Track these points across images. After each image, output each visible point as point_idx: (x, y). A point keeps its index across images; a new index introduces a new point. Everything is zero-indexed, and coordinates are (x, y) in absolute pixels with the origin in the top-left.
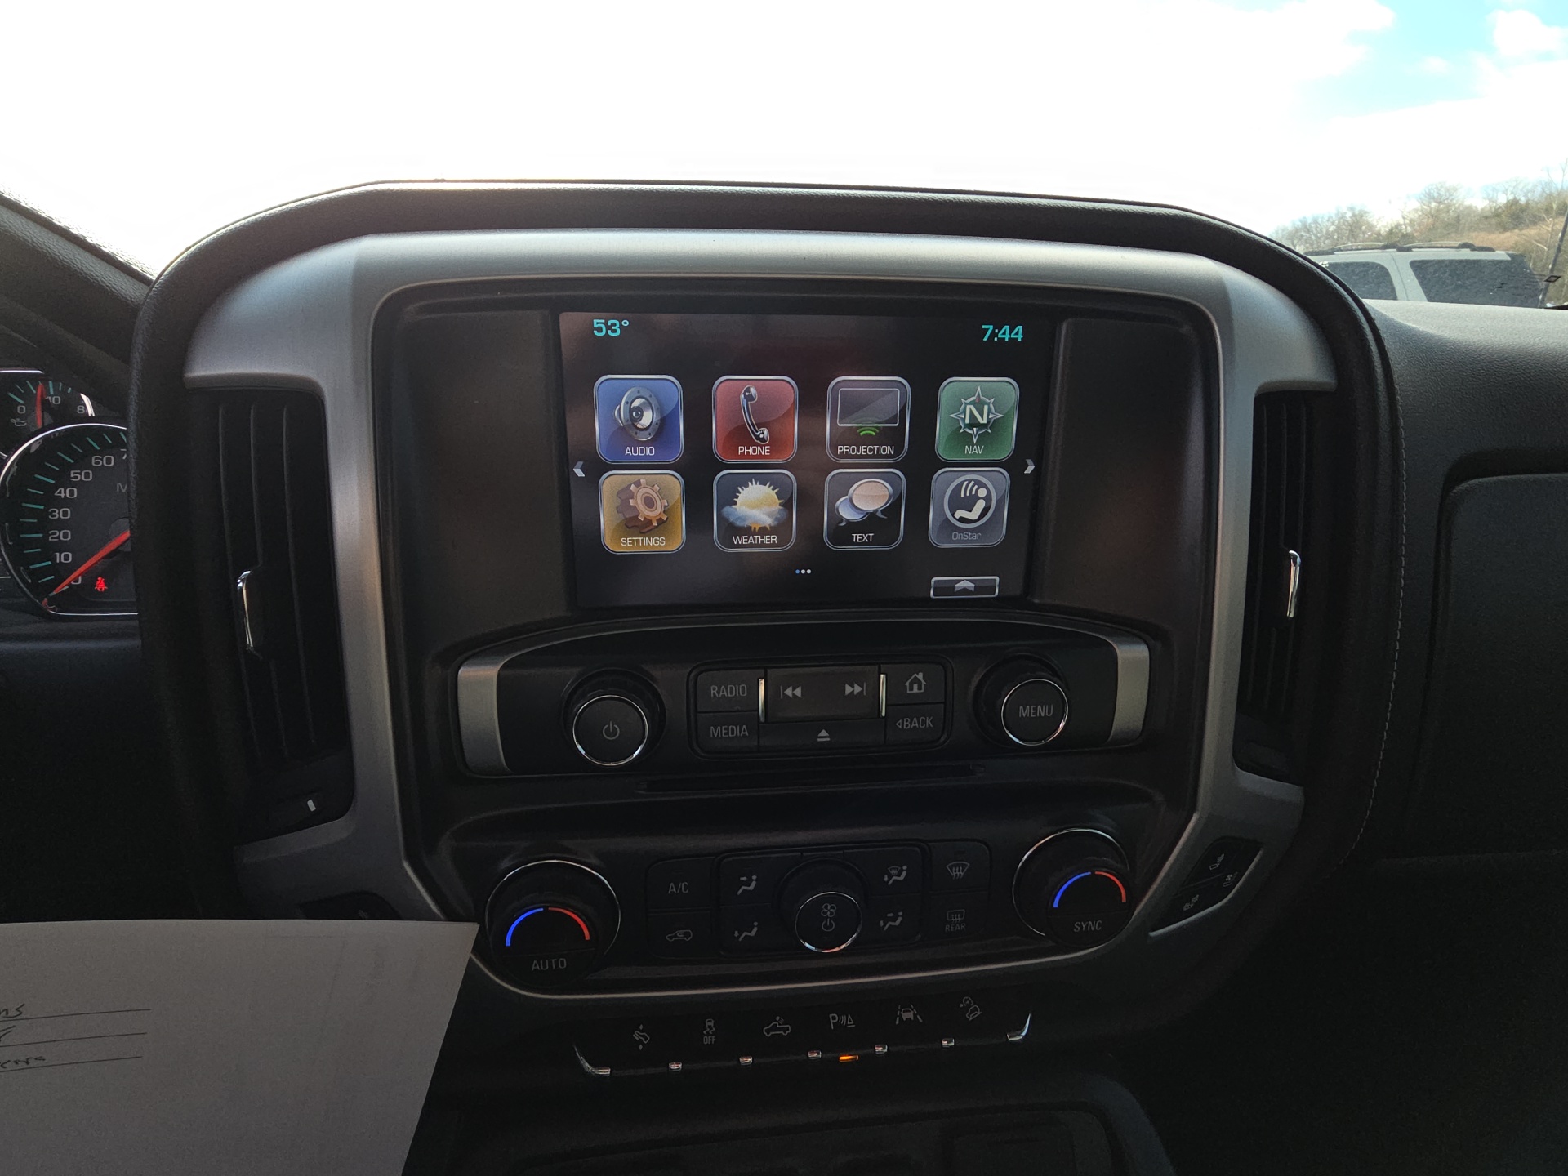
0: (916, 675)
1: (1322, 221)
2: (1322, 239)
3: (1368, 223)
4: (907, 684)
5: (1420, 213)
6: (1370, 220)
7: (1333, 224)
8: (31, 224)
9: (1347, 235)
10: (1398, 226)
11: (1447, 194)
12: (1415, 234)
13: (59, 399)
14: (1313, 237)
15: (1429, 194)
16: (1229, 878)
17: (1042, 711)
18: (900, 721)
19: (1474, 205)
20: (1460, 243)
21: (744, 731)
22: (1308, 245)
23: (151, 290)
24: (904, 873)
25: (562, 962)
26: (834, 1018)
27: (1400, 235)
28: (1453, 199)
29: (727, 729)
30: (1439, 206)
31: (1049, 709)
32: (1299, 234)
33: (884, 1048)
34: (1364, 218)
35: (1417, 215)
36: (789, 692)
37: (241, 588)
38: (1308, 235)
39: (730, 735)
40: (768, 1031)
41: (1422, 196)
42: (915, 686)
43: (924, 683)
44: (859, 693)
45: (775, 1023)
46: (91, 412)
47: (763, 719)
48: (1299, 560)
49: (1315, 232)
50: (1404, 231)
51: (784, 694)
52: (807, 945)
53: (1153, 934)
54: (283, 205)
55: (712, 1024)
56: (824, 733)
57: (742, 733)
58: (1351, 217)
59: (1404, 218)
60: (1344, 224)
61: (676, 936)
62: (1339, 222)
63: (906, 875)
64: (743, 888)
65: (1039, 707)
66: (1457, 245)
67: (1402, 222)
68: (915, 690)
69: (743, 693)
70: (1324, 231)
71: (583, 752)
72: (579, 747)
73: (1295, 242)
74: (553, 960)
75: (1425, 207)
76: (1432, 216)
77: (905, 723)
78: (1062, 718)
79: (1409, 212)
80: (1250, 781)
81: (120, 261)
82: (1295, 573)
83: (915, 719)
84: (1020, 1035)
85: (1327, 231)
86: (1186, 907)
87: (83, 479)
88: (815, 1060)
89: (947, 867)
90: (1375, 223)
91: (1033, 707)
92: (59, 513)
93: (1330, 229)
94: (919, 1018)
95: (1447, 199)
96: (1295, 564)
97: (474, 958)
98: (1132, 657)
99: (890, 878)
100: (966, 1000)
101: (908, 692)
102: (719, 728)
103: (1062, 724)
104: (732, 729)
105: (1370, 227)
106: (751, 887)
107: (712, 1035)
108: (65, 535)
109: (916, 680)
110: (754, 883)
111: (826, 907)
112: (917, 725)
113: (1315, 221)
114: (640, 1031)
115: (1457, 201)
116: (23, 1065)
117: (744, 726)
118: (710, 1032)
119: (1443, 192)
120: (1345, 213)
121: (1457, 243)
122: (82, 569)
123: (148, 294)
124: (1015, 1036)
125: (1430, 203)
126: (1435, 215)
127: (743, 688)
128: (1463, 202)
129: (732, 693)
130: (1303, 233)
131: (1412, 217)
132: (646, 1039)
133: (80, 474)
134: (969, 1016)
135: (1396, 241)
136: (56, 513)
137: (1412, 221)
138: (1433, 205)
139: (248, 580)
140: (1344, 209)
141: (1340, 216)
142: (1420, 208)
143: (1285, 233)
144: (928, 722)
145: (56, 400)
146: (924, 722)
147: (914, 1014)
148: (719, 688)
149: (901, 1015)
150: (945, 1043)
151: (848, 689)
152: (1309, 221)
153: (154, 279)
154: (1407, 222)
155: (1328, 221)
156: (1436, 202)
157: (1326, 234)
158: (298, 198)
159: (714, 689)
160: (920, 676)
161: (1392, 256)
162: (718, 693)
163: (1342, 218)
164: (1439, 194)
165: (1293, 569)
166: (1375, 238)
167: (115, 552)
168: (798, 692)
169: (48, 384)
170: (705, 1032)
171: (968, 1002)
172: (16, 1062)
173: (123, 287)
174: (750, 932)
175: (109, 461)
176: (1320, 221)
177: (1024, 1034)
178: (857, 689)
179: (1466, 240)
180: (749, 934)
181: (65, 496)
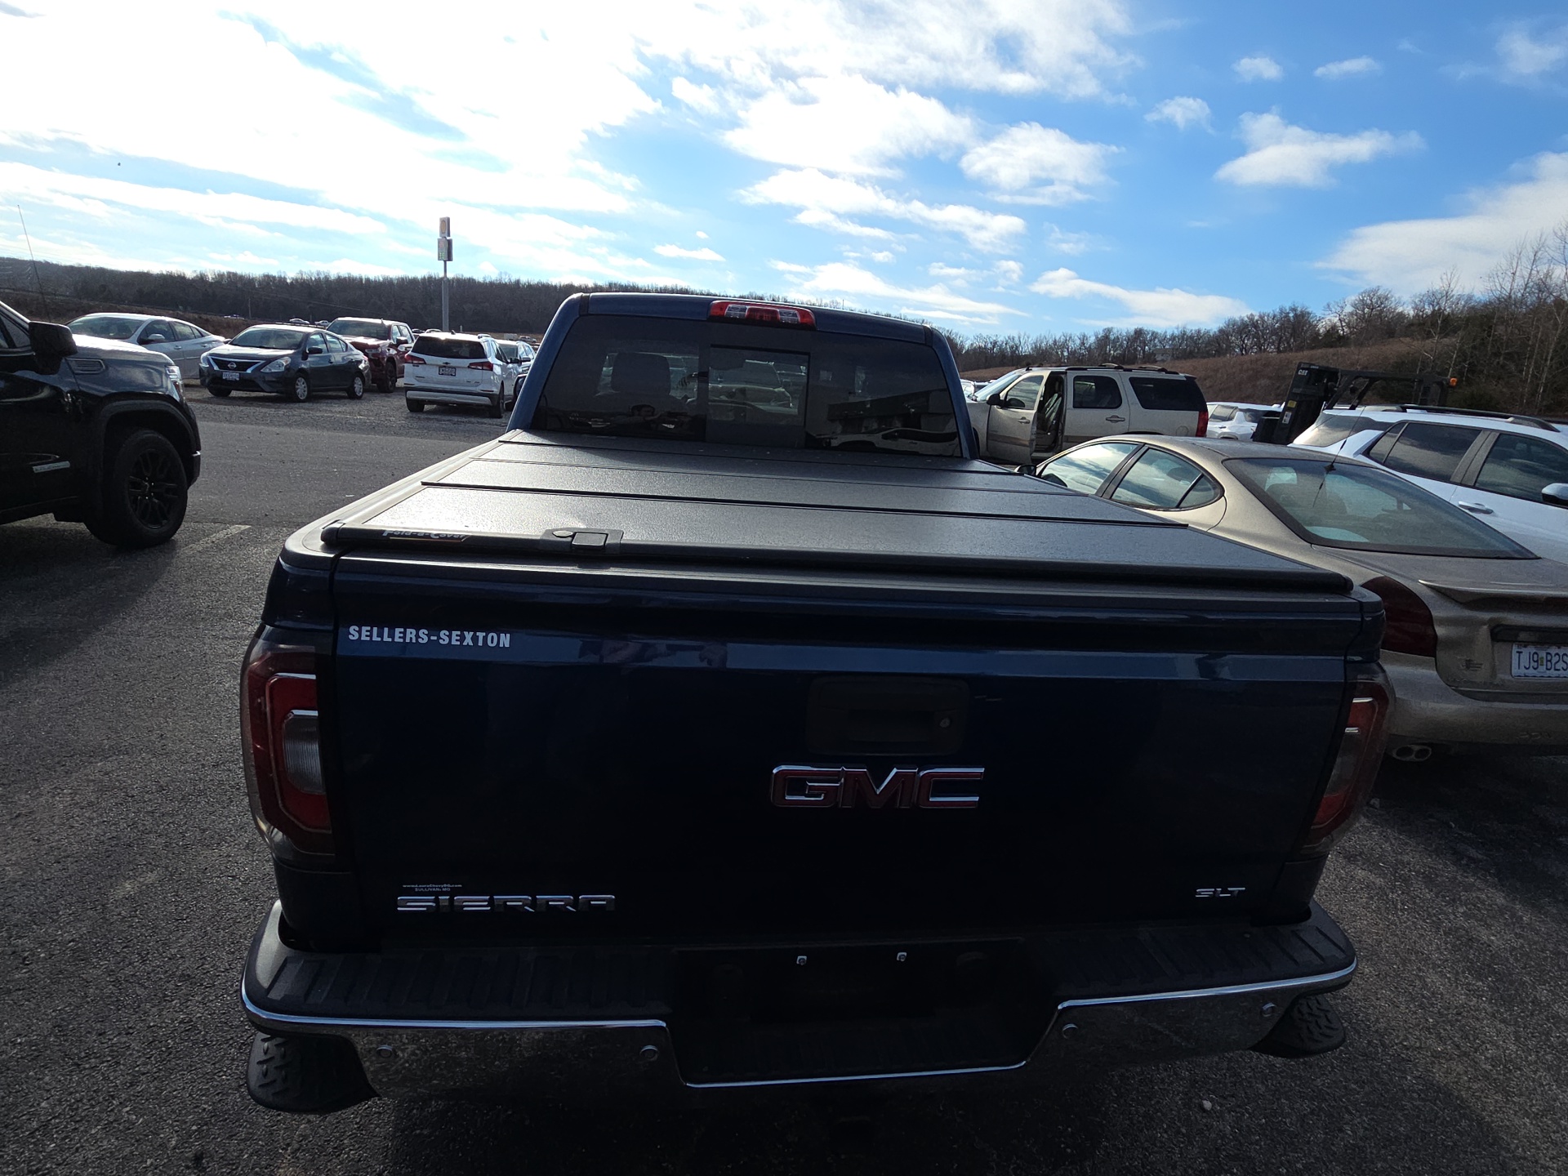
3: (1309, 323)
5: (1355, 317)
6: (1311, 320)
7: (1277, 321)
10: (1335, 328)
11: (1379, 301)
12: (1351, 336)
15: (1363, 301)
19: (1404, 311)
27: (1337, 336)
28: (1385, 306)
30: (1371, 312)
34: (1306, 318)
35: (1352, 319)
50: (1340, 332)
58: (1293, 317)
59: (1340, 321)
67: (1339, 324)
70: (1270, 326)
75: (1359, 312)
79: (1345, 316)
90: (1315, 323)
95: (1379, 306)
105: (1311, 327)
115: (1389, 309)
119: (1375, 300)
125: (1363, 308)
126: (1367, 320)
128: (1395, 309)
131: (1348, 319)
135: (1334, 340)
137: (1348, 324)
138: (1366, 310)
140: (1287, 309)
141: (1284, 314)
142: (1355, 312)
152: (1257, 317)
154: (1343, 324)
155: (1273, 317)
156: (1369, 308)
164: (1372, 301)
166: (1315, 337)
176: (1266, 317)
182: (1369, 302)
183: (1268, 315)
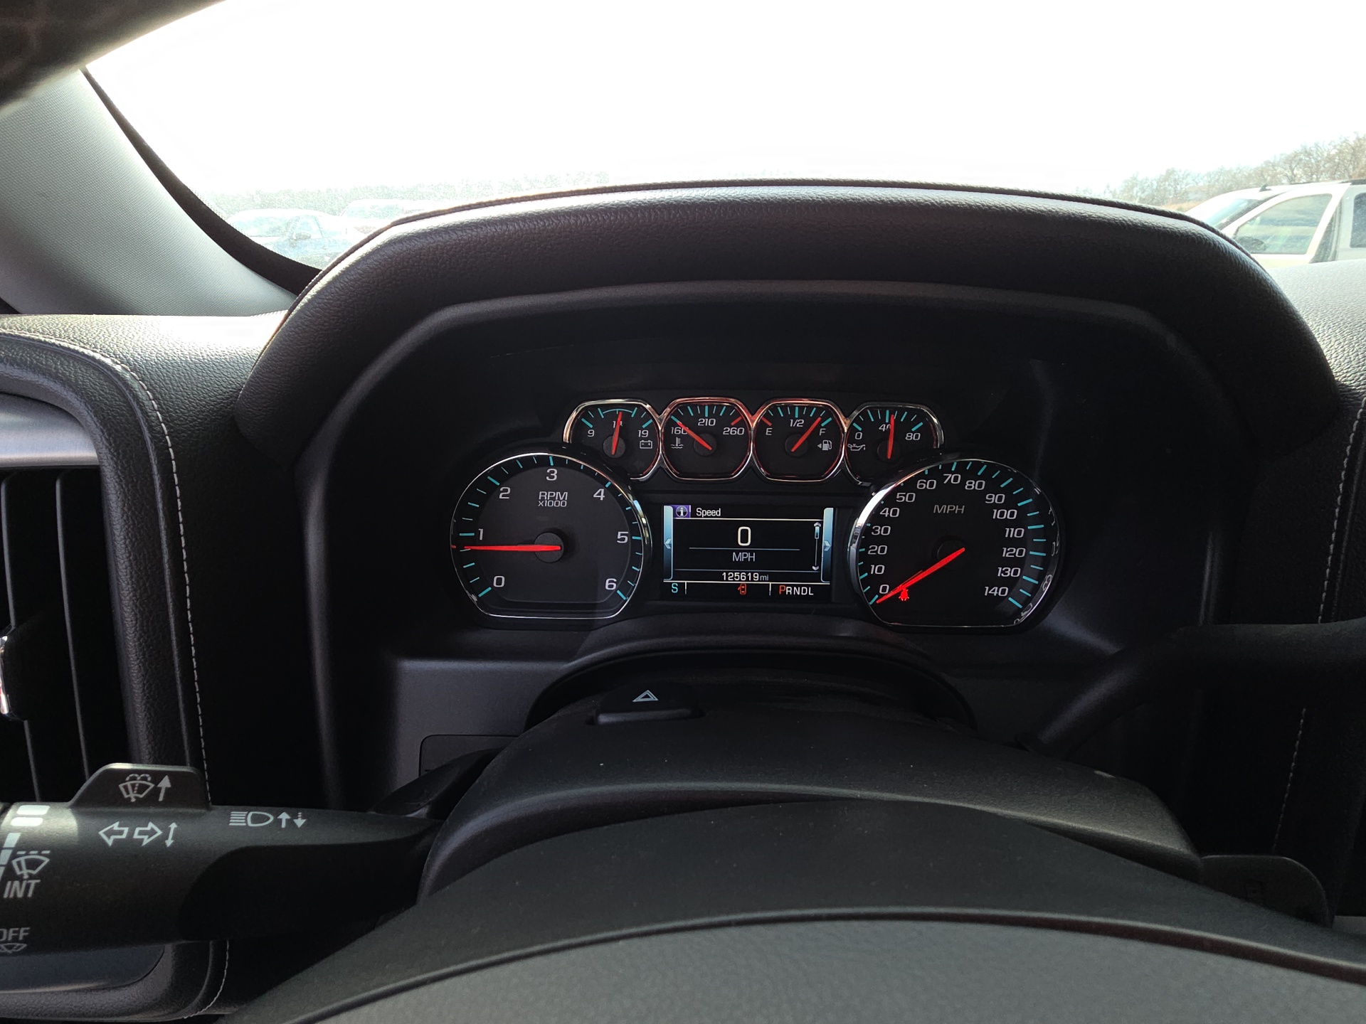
1: (1324, 147)
2: (1323, 162)
9: (1349, 158)
14: (1313, 161)
22: (1306, 169)
32: (1297, 158)
38: (1307, 159)
62: (1341, 146)
70: (1325, 154)
73: (1294, 166)
85: (1328, 155)
87: (907, 500)
92: (881, 530)
93: (1332, 153)
113: (1316, 146)
130: (1302, 156)
133: (905, 496)
136: (878, 530)
143: (1283, 157)
152: (1310, 145)
155: (1330, 145)
157: (1327, 157)
163: (1344, 142)
175: (932, 484)
176: (1320, 145)
181: (889, 516)
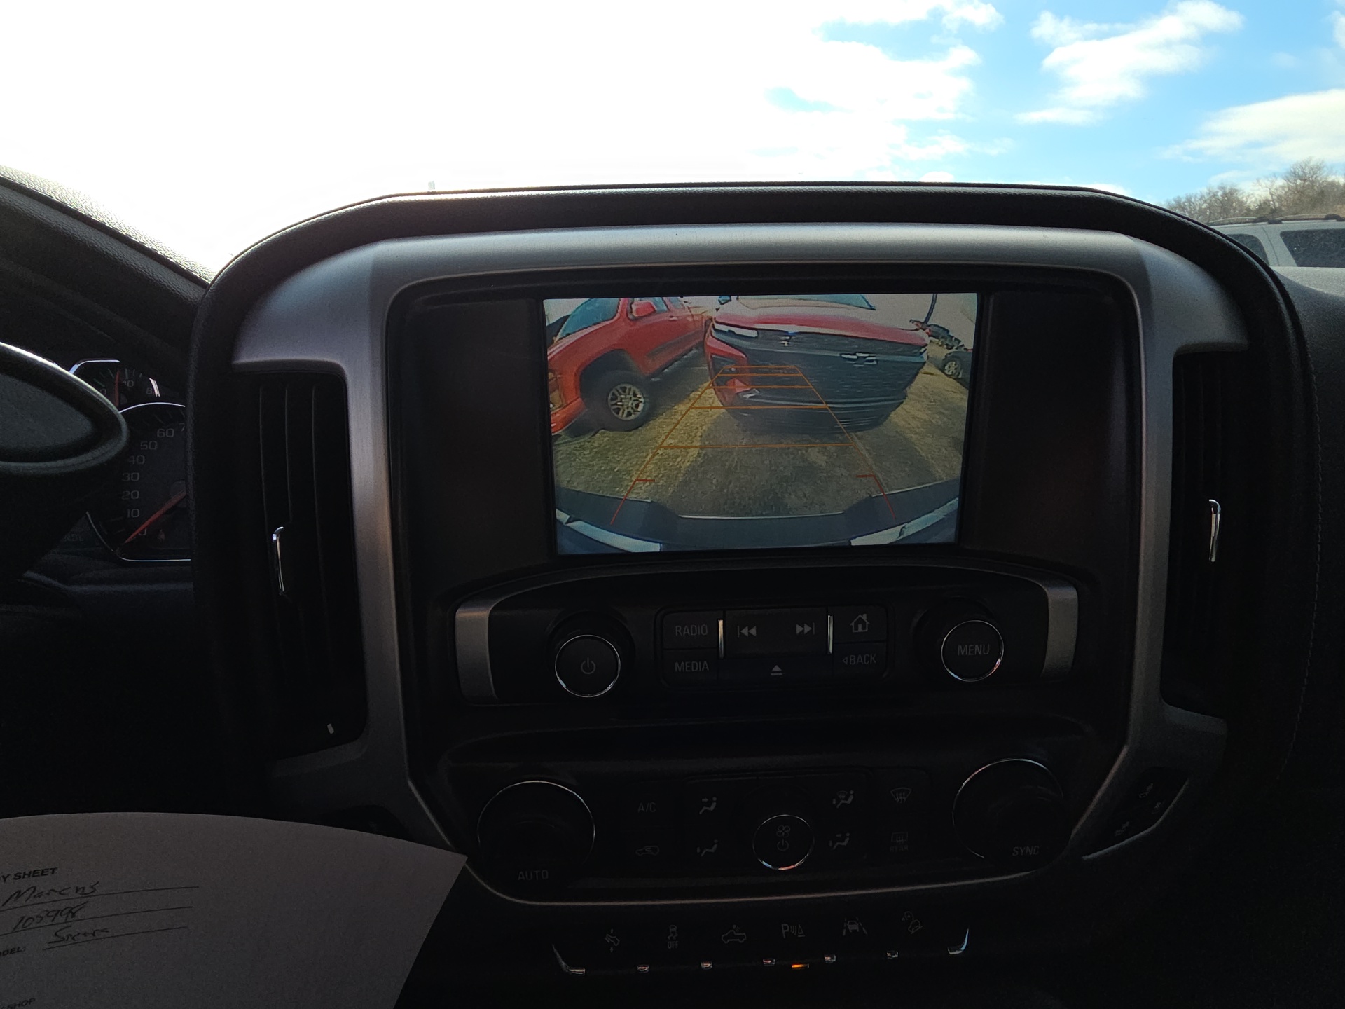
0: (860, 616)
1: (1195, 200)
3: (1238, 200)
4: (853, 624)
5: (1287, 190)
6: (1240, 197)
7: (1205, 202)
8: (113, 240)
9: (1219, 211)
10: (1266, 202)
11: (1312, 172)
12: (1283, 209)
13: (133, 383)
15: (1295, 173)
16: (1158, 805)
17: (979, 650)
18: (847, 658)
19: (1336, 181)
20: (1325, 214)
21: (705, 666)
23: (206, 292)
24: (851, 798)
25: (545, 874)
26: (785, 928)
27: (1269, 210)
28: (1317, 177)
29: (690, 665)
30: (1304, 183)
31: (986, 649)
33: (832, 958)
34: (1235, 195)
35: (1284, 192)
36: (745, 631)
37: (276, 541)
39: (693, 670)
40: (726, 938)
41: (1288, 175)
42: (860, 627)
43: (867, 623)
44: (808, 633)
45: (732, 931)
46: (157, 392)
47: (722, 654)
48: (1219, 508)
49: (1189, 210)
50: (1272, 206)
51: (740, 633)
52: (764, 863)
53: (1086, 858)
54: (314, 218)
55: (675, 929)
56: (776, 668)
57: (703, 668)
58: (1221, 196)
59: (1272, 195)
60: (1216, 201)
61: (644, 851)
62: (1211, 200)
63: (853, 799)
64: (705, 808)
65: (977, 646)
66: (1324, 217)
67: (1270, 198)
68: (860, 629)
69: (704, 632)
71: (564, 686)
72: (561, 682)
74: (537, 872)
75: (1291, 184)
76: (1298, 192)
77: (851, 660)
78: (999, 657)
79: (1276, 189)
80: (1177, 715)
81: (183, 269)
82: (1216, 519)
83: (860, 656)
84: (959, 950)
86: (1118, 833)
87: (150, 448)
88: (769, 966)
89: (891, 792)
90: (1244, 199)
91: (971, 646)
92: (130, 476)
93: (1204, 207)
94: (865, 931)
95: (1312, 177)
96: (1216, 512)
97: (467, 866)
98: (1062, 598)
99: (838, 802)
100: (907, 915)
101: (854, 631)
102: (683, 663)
103: (999, 661)
104: (695, 664)
105: (1241, 203)
106: (712, 808)
107: (675, 941)
108: (135, 495)
109: (861, 621)
110: (714, 804)
111: (781, 829)
112: (862, 661)
113: (1189, 200)
114: (611, 935)
115: (1321, 179)
116: (90, 937)
117: (705, 662)
118: (674, 938)
119: (1307, 171)
120: (1217, 192)
121: (1324, 215)
122: (147, 523)
123: (205, 295)
124: (955, 951)
125: (1295, 180)
126: (1300, 192)
127: (704, 628)
128: (1326, 178)
129: (694, 632)
131: (1279, 193)
132: (616, 942)
133: (147, 444)
134: (911, 929)
135: (1266, 214)
136: (128, 477)
137: (1279, 197)
138: (1299, 182)
139: (280, 534)
140: (1215, 189)
141: (1212, 194)
142: (1286, 185)
144: (872, 658)
145: (131, 384)
146: (868, 659)
147: (859, 926)
148: (683, 627)
149: (847, 927)
150: (889, 954)
151: (799, 629)
152: (1183, 200)
153: (210, 283)
154: (1275, 197)
155: (1200, 199)
156: (1301, 180)
158: (326, 211)
159: (678, 628)
160: (864, 617)
161: (1263, 228)
162: (682, 631)
163: (1213, 196)
164: (1304, 172)
165: (1214, 516)
166: (1246, 213)
167: (174, 507)
168: (753, 631)
169: (125, 371)
170: (669, 938)
171: (909, 916)
172: (85, 934)
173: (185, 290)
174: (711, 848)
175: (170, 433)
177: (963, 948)
178: (807, 629)
179: (1330, 212)
180: (710, 851)
181: (136, 462)
182: (1301, 173)
183: (1196, 197)
